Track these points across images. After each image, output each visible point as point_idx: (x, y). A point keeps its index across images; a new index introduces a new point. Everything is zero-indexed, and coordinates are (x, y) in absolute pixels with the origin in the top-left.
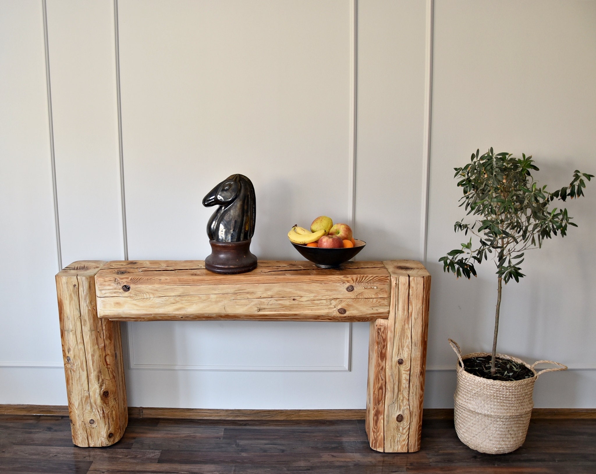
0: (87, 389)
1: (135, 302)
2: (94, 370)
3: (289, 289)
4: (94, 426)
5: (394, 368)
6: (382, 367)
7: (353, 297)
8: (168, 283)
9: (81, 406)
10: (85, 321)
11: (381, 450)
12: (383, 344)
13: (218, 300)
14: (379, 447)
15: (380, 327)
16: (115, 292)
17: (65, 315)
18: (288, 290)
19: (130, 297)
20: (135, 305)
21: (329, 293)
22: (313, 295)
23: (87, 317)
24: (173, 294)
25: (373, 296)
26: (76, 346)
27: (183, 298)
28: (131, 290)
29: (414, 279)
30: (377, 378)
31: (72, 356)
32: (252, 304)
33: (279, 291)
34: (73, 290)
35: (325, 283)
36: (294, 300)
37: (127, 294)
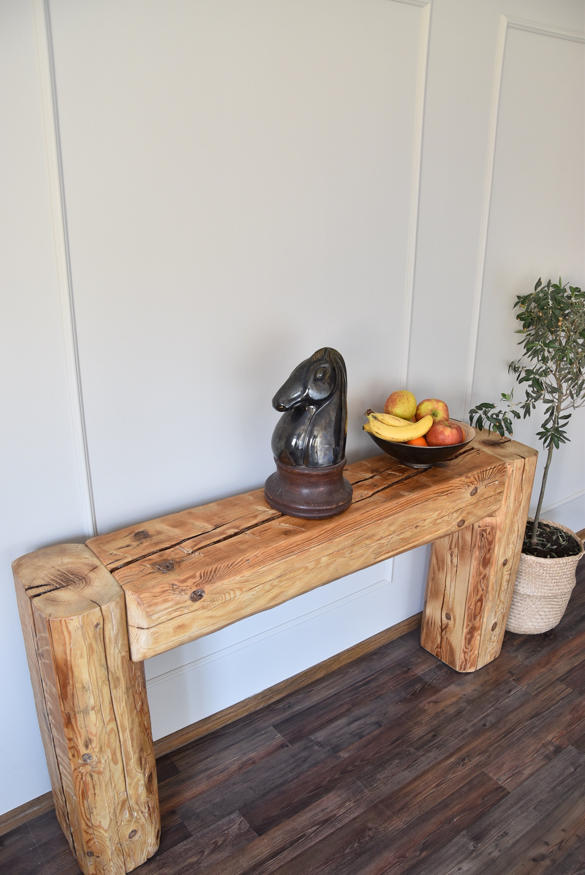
0: (123, 789)
1: (210, 613)
2: (135, 753)
3: (414, 514)
4: (136, 837)
5: (498, 572)
6: (485, 576)
7: (474, 501)
8: (262, 562)
9: (113, 823)
10: (118, 679)
11: (472, 670)
12: (488, 548)
13: (330, 562)
14: (470, 668)
15: (485, 528)
16: (176, 610)
17: (78, 686)
18: (412, 516)
19: (203, 608)
20: (210, 617)
21: (453, 504)
22: (437, 513)
23: (121, 671)
24: (270, 577)
25: (492, 494)
26: (102, 730)
27: (283, 578)
28: (205, 596)
29: (529, 460)
30: (476, 590)
31: (97, 750)
32: (370, 551)
33: (404, 522)
34: (94, 635)
35: (451, 493)
36: (416, 527)
37: (198, 604)
